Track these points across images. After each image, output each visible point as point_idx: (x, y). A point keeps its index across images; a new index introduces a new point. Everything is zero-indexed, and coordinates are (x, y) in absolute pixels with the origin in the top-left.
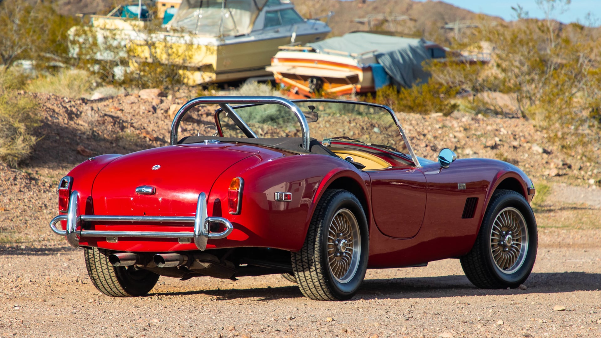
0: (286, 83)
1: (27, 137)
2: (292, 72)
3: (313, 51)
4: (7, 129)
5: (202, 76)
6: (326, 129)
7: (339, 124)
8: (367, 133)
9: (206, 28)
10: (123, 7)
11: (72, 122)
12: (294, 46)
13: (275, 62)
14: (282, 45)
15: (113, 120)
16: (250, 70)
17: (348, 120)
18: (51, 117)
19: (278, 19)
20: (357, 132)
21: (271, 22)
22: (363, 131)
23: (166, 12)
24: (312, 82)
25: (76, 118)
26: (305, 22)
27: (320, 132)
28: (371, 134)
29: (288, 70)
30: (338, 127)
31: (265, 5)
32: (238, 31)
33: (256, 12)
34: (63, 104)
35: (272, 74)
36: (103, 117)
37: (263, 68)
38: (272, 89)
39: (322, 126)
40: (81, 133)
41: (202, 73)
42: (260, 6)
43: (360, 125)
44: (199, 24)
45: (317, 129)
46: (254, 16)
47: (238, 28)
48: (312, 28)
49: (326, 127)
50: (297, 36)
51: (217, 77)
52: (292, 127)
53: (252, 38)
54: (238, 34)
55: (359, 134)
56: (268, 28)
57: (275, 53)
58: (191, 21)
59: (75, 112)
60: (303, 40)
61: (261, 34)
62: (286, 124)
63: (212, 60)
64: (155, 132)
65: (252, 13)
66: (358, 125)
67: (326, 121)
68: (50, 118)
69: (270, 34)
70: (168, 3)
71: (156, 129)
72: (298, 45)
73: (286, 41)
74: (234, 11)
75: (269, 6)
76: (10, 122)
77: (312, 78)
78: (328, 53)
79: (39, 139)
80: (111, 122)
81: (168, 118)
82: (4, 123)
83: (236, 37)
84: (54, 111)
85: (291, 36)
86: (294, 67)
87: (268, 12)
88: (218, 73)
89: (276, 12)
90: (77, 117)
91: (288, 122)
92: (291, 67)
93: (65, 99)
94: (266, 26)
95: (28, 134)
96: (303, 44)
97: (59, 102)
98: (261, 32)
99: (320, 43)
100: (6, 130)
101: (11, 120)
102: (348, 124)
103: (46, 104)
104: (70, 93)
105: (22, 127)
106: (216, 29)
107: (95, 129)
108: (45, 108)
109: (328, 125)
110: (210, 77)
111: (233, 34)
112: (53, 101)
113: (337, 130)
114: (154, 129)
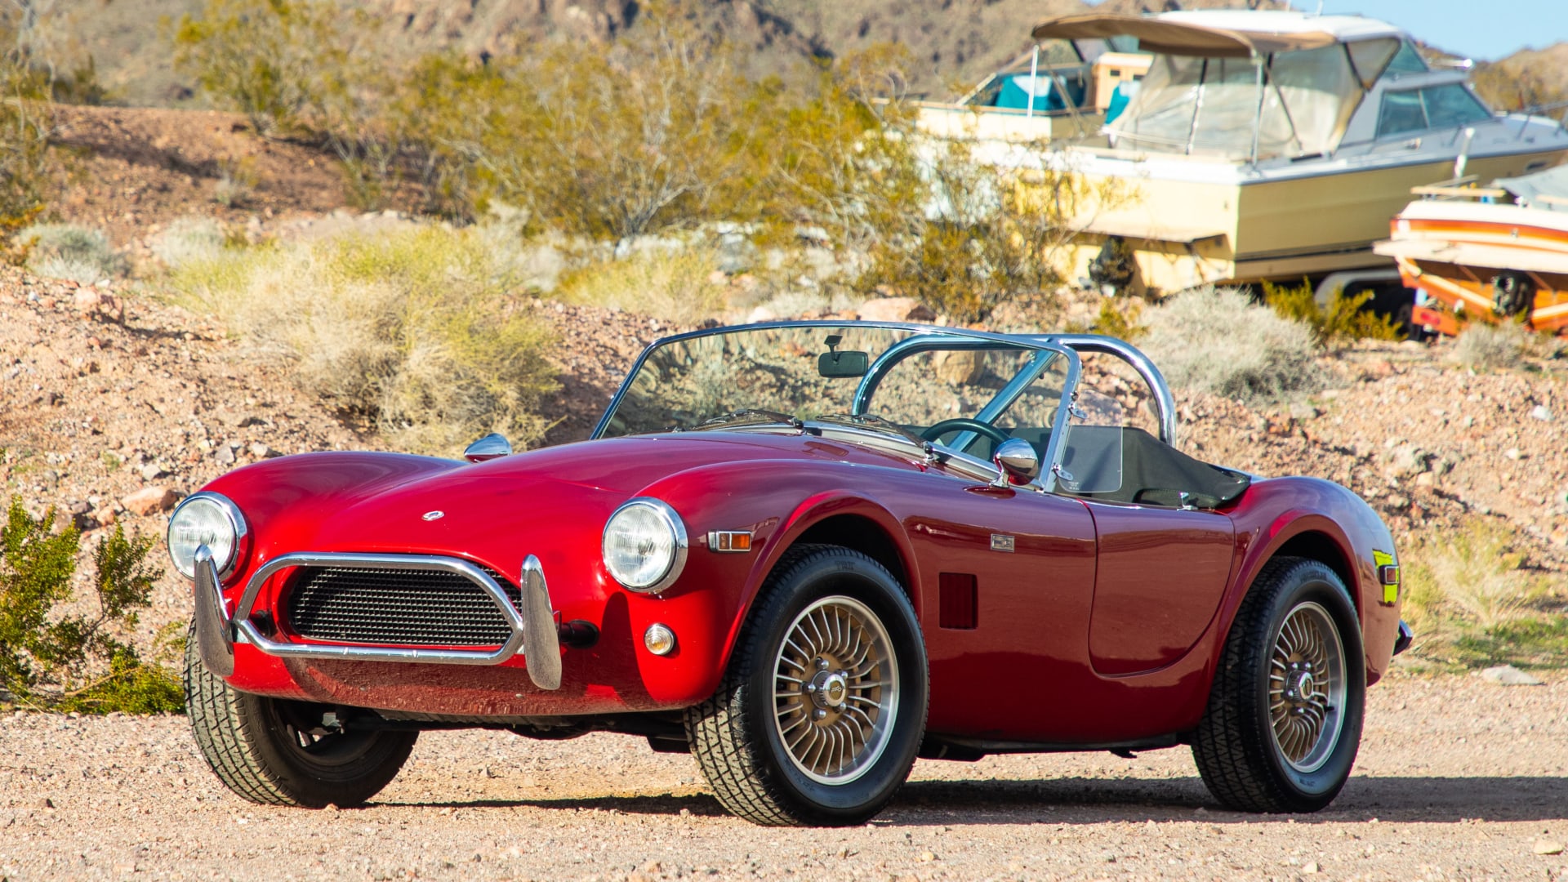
0: (1432, 290)
1: (522, 418)
2: (1445, 257)
3: (1510, 198)
4: (471, 397)
5: (1198, 266)
6: (1396, 409)
7: (1434, 397)
8: (1511, 421)
9: (1213, 138)
10: (999, 81)
11: (667, 387)
12: (1461, 185)
13: (1402, 230)
14: (1424, 183)
15: (778, 380)
16: (1335, 251)
17: (1461, 384)
18: (605, 367)
19: (1419, 112)
20: (1482, 419)
21: (1394, 121)
22: (1501, 415)
23: (1117, 91)
24: (1503, 284)
25: (679, 376)
26: (1498, 121)
27: (1380, 417)
28: (1524, 424)
29: (1435, 252)
30: (1430, 404)
31: (1382, 73)
32: (1300, 144)
33: (1358, 93)
34: (643, 335)
35: (1393, 265)
36: (751, 370)
37: (1367, 247)
38: (1253, 302)
39: (1386, 401)
40: (683, 412)
41: (1198, 259)
42: (1367, 78)
43: (1494, 400)
44: (1196, 125)
45: (1372, 408)
46: (1348, 106)
47: (1301, 136)
48: (1519, 136)
49: (1397, 402)
50: (1471, 159)
51: (1236, 271)
52: (1304, 403)
53: (1341, 164)
54: (1301, 154)
55: (1487, 423)
56: (1388, 137)
57: (1402, 208)
58: (1174, 116)
59: (681, 362)
60: (1485, 168)
61: (1369, 152)
62: (1290, 393)
63: (1227, 224)
64: (890, 410)
65: (1343, 98)
66: (1488, 399)
67: (1402, 388)
68: (601, 372)
69: (1394, 152)
70: (1127, 67)
71: (893, 404)
72: (1468, 184)
73: (1437, 171)
74: (1290, 93)
75: (1392, 76)
76: (478, 381)
77: (1502, 275)
78: (1550, 206)
79: (552, 425)
80: (770, 386)
81: (931, 375)
82: (463, 382)
83: (1296, 160)
84: (616, 354)
85: (1454, 160)
86: (1453, 244)
87: (1387, 92)
88: (1240, 260)
89: (1412, 92)
90: (683, 374)
91: (1294, 388)
92: (1445, 244)
93: (652, 322)
94: (1382, 130)
95: (526, 410)
96: (1482, 183)
97: (633, 332)
98: (1367, 147)
99: (1536, 178)
100: (466, 398)
101: (481, 374)
102: (1462, 396)
103: (597, 336)
104: (676, 307)
105: (510, 395)
106: (1243, 139)
107: (725, 402)
108: (592, 344)
109: (1403, 399)
110: (1220, 271)
111: (1290, 151)
112: (617, 326)
113: (1428, 412)
114: (888, 403)
